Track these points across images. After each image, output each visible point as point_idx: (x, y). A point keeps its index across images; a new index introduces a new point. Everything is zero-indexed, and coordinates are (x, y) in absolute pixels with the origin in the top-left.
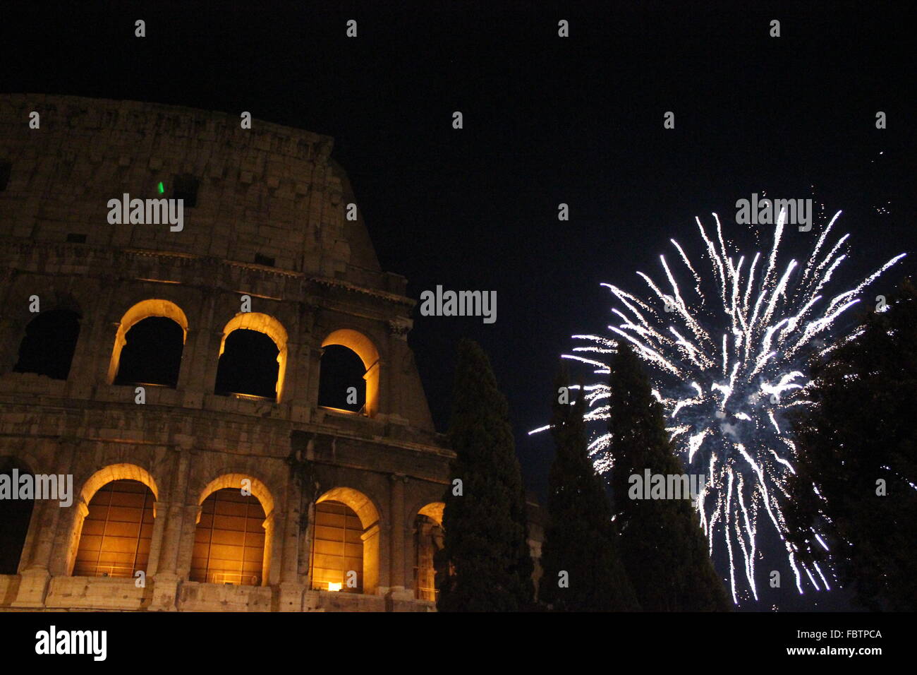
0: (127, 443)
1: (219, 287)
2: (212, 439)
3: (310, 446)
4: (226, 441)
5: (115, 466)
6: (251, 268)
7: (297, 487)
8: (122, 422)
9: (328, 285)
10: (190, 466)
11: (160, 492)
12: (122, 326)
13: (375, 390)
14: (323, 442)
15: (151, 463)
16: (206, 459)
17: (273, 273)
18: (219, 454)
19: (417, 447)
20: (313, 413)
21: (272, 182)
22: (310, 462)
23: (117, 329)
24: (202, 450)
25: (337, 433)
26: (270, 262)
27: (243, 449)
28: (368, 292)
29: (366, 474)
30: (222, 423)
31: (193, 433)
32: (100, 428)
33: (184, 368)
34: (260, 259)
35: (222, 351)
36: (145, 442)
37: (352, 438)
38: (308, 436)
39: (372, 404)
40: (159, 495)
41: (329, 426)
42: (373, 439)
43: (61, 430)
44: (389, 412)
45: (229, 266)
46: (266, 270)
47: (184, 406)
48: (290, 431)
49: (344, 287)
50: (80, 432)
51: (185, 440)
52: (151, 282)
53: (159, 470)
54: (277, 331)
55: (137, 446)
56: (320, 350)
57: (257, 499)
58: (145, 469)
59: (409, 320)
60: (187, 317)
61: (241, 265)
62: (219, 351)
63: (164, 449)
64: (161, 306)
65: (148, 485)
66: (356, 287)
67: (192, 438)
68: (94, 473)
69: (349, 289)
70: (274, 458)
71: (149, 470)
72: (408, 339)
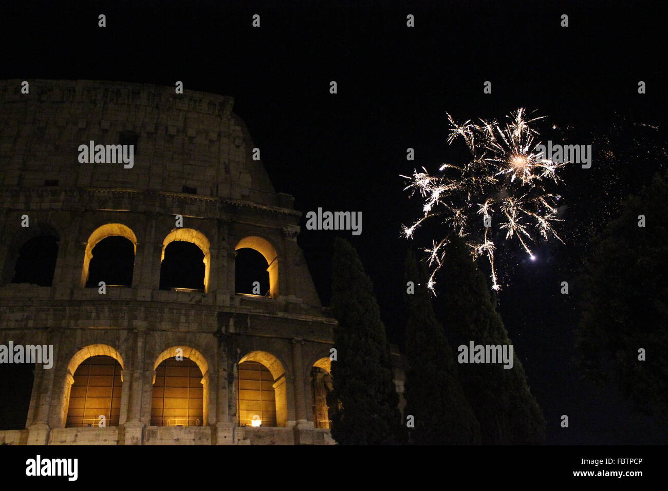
0: (98, 329)
1: (158, 212)
2: (160, 322)
3: (232, 323)
4: (170, 323)
5: (91, 346)
6: (180, 196)
7: (224, 353)
8: (94, 315)
9: (237, 205)
10: (145, 343)
11: (125, 363)
12: (89, 244)
13: (276, 279)
14: (241, 319)
15: (117, 342)
16: (156, 335)
17: (196, 199)
18: (165, 332)
19: (309, 318)
20: (232, 298)
21: (191, 132)
22: (232, 334)
23: (85, 247)
24: (153, 330)
25: (251, 312)
26: (193, 191)
27: (183, 328)
28: (266, 208)
29: (273, 340)
30: (166, 310)
31: (146, 319)
32: (78, 320)
33: (136, 272)
34: (187, 190)
35: (163, 258)
36: (112, 327)
37: (262, 314)
38: (229, 315)
39: (275, 289)
40: (124, 365)
41: (244, 307)
42: (277, 315)
43: (50, 323)
44: (287, 295)
45: (164, 195)
46: (191, 197)
47: (138, 299)
48: (216, 313)
49: (249, 205)
50: (64, 323)
51: (141, 325)
52: (108, 211)
53: (123, 347)
54: (202, 241)
55: (106, 331)
56: (234, 252)
57: (195, 363)
58: (112, 347)
59: (297, 227)
60: (135, 235)
61: (172, 195)
62: (160, 258)
63: (126, 332)
64: (117, 228)
65: (116, 358)
66: (257, 205)
67: (146, 323)
68: (76, 352)
69: (252, 207)
70: (206, 333)
71: (116, 347)
72: (297, 240)
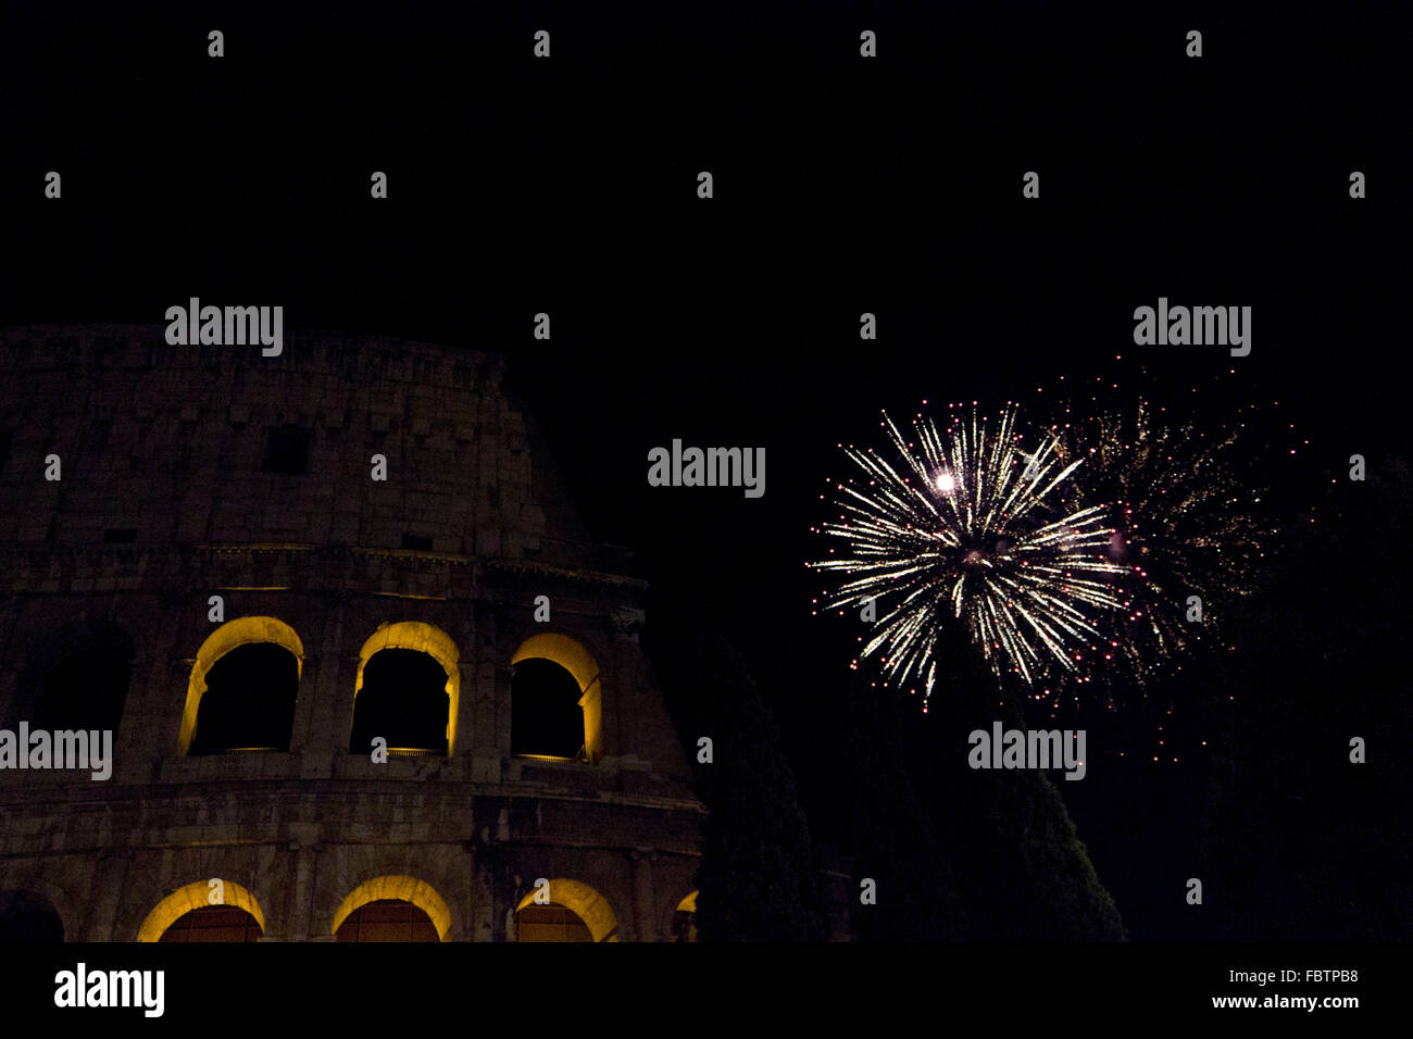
0: (212, 847)
1: (350, 589)
2: (349, 825)
3: (503, 820)
4: (371, 825)
5: (194, 885)
6: (396, 555)
7: (485, 887)
8: (202, 815)
9: (514, 570)
10: (315, 872)
11: (267, 920)
12: (198, 662)
13: (597, 723)
14: (522, 810)
15: (252, 874)
16: (341, 855)
17: (431, 560)
18: (360, 846)
19: (668, 804)
20: (505, 766)
21: (420, 426)
22: (504, 843)
23: (191, 668)
24: (334, 843)
25: (543, 793)
26: (424, 544)
27: (396, 836)
28: (574, 574)
29: (592, 853)
30: (363, 798)
31: (318, 818)
32: (167, 827)
33: (300, 718)
34: (410, 542)
35: (359, 684)
36: (242, 841)
37: (566, 798)
38: (500, 802)
39: (594, 742)
40: (266, 925)
41: (529, 783)
42: (599, 797)
43: (104, 837)
44: (620, 753)
45: (362, 556)
46: (420, 556)
47: (304, 776)
48: (470, 798)
49: (539, 569)
50: (134, 837)
51: (306, 831)
52: (241, 591)
53: (266, 884)
54: (443, 647)
55: (228, 848)
56: (509, 668)
57: (425, 912)
58: (242, 885)
59: (638, 611)
60: (300, 638)
61: (380, 553)
62: (354, 686)
63: (272, 848)
64: (261, 626)
65: (249, 911)
66: (557, 570)
67: (318, 825)
68: (159, 901)
69: (546, 574)
70: (447, 843)
71: (248, 884)
72: (640, 639)
